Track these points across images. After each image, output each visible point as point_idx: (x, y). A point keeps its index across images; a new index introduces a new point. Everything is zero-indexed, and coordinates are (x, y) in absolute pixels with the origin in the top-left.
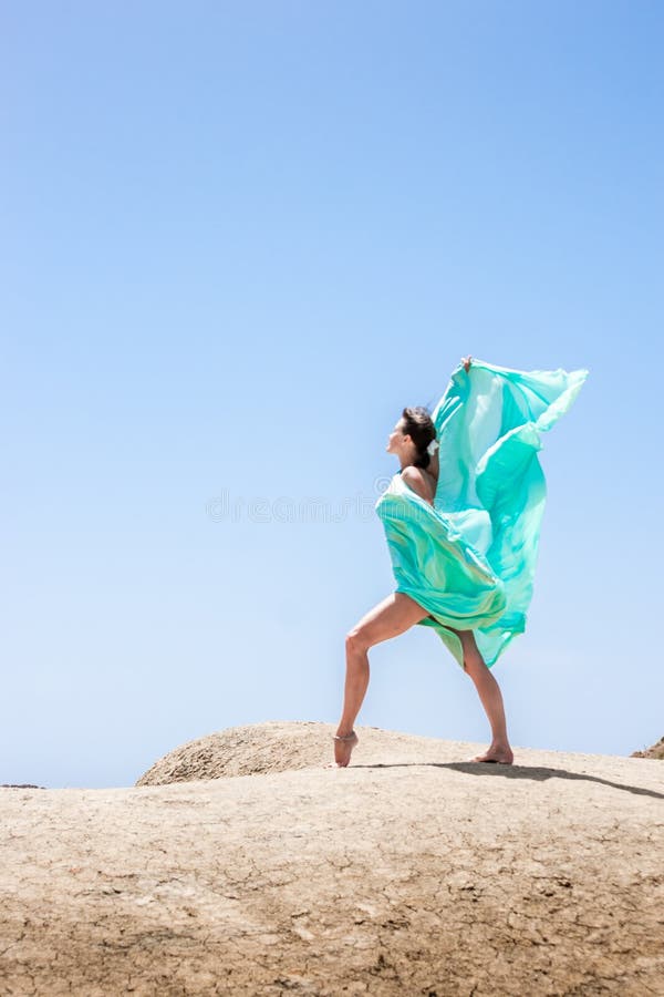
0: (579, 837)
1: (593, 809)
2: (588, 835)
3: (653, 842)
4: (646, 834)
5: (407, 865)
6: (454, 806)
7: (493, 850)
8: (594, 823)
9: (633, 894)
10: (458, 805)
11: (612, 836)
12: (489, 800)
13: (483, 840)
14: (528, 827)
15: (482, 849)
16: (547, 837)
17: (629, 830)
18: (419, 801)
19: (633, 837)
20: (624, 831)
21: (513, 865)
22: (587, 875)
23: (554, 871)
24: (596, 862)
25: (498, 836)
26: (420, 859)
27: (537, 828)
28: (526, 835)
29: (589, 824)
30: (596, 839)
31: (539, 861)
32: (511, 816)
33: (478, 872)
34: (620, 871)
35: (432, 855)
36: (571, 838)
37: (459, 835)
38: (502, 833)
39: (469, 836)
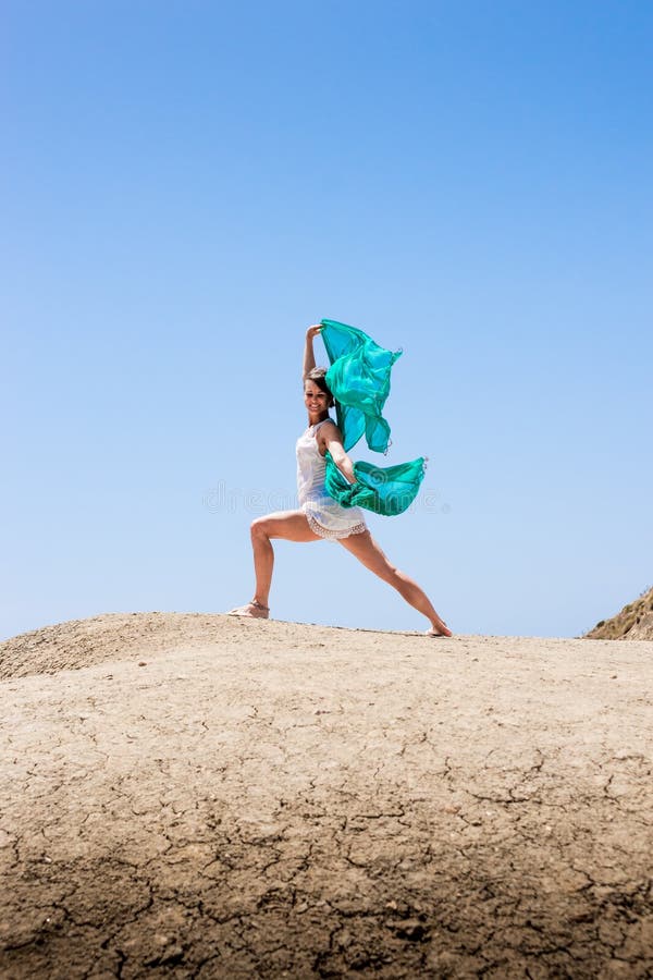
0: (458, 798)
3: (615, 799)
4: (601, 780)
5: (52, 894)
6: (220, 738)
7: (261, 843)
8: (493, 761)
9: (576, 952)
10: (225, 736)
11: (530, 788)
12: (292, 721)
14: (354, 778)
15: (238, 841)
16: (389, 800)
17: (565, 773)
18: (155, 732)
19: (572, 790)
20: (553, 776)
21: (298, 880)
22: (468, 900)
23: (392, 891)
24: (492, 859)
25: (282, 805)
26: (90, 875)
27: (372, 780)
28: (345, 798)
29: (482, 765)
30: (494, 798)
31: (361, 866)
32: (326, 754)
33: (207, 907)
34: (546, 881)
35: (121, 863)
36: (442, 801)
37: (200, 807)
38: (293, 798)
39: (219, 809)
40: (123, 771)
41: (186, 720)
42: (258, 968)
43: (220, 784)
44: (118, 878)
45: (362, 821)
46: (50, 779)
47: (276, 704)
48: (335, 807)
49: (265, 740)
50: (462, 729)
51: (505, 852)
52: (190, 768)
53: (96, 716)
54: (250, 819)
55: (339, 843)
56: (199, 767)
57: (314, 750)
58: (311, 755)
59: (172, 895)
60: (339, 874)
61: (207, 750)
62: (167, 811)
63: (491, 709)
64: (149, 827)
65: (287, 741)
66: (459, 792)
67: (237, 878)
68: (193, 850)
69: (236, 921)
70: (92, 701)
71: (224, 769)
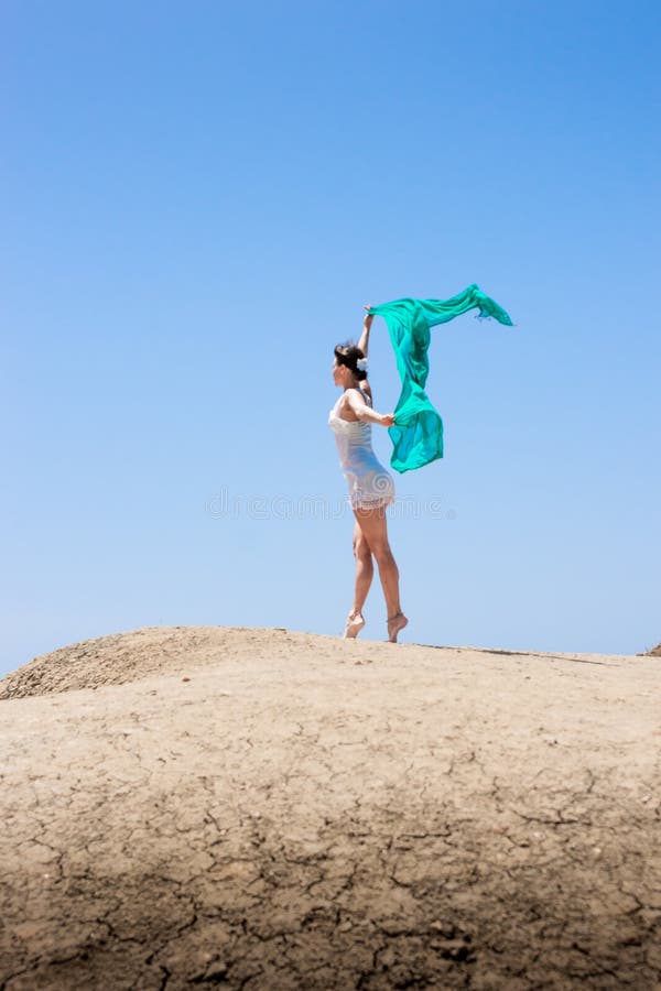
0: (506, 818)
1: (543, 750)
2: (525, 811)
5: (96, 910)
6: (265, 755)
7: (306, 862)
8: (542, 781)
10: (270, 753)
11: (580, 810)
12: (338, 739)
13: (292, 836)
14: (400, 798)
15: (282, 859)
16: (436, 820)
17: (614, 794)
18: (199, 748)
19: (622, 812)
20: (604, 797)
21: (342, 899)
22: (514, 922)
23: (437, 911)
24: (539, 881)
25: (327, 823)
26: (134, 891)
27: (419, 800)
28: (390, 817)
29: (531, 785)
30: (543, 819)
31: (406, 886)
32: (371, 773)
33: (251, 924)
34: (594, 903)
35: (165, 880)
36: (490, 822)
37: (245, 824)
38: (338, 817)
39: (264, 827)
40: (168, 787)
41: (230, 737)
42: (302, 986)
43: (265, 802)
44: (162, 895)
45: (407, 841)
46: (94, 795)
47: (322, 721)
48: (381, 826)
49: (311, 757)
50: (512, 749)
51: (553, 874)
52: (234, 785)
53: (140, 732)
54: (293, 837)
55: (384, 863)
56: (244, 784)
57: (360, 769)
58: (357, 774)
59: (215, 912)
60: (384, 894)
61: (252, 768)
62: (211, 828)
63: (541, 729)
64: (193, 844)
65: (332, 759)
66: (507, 813)
67: (281, 897)
68: (237, 868)
69: (280, 939)
70: (135, 717)
71: (269, 787)
